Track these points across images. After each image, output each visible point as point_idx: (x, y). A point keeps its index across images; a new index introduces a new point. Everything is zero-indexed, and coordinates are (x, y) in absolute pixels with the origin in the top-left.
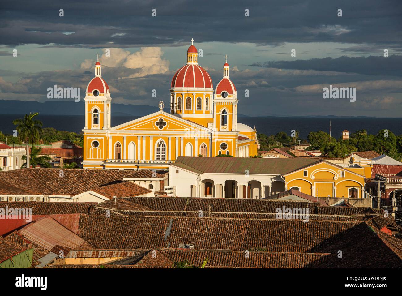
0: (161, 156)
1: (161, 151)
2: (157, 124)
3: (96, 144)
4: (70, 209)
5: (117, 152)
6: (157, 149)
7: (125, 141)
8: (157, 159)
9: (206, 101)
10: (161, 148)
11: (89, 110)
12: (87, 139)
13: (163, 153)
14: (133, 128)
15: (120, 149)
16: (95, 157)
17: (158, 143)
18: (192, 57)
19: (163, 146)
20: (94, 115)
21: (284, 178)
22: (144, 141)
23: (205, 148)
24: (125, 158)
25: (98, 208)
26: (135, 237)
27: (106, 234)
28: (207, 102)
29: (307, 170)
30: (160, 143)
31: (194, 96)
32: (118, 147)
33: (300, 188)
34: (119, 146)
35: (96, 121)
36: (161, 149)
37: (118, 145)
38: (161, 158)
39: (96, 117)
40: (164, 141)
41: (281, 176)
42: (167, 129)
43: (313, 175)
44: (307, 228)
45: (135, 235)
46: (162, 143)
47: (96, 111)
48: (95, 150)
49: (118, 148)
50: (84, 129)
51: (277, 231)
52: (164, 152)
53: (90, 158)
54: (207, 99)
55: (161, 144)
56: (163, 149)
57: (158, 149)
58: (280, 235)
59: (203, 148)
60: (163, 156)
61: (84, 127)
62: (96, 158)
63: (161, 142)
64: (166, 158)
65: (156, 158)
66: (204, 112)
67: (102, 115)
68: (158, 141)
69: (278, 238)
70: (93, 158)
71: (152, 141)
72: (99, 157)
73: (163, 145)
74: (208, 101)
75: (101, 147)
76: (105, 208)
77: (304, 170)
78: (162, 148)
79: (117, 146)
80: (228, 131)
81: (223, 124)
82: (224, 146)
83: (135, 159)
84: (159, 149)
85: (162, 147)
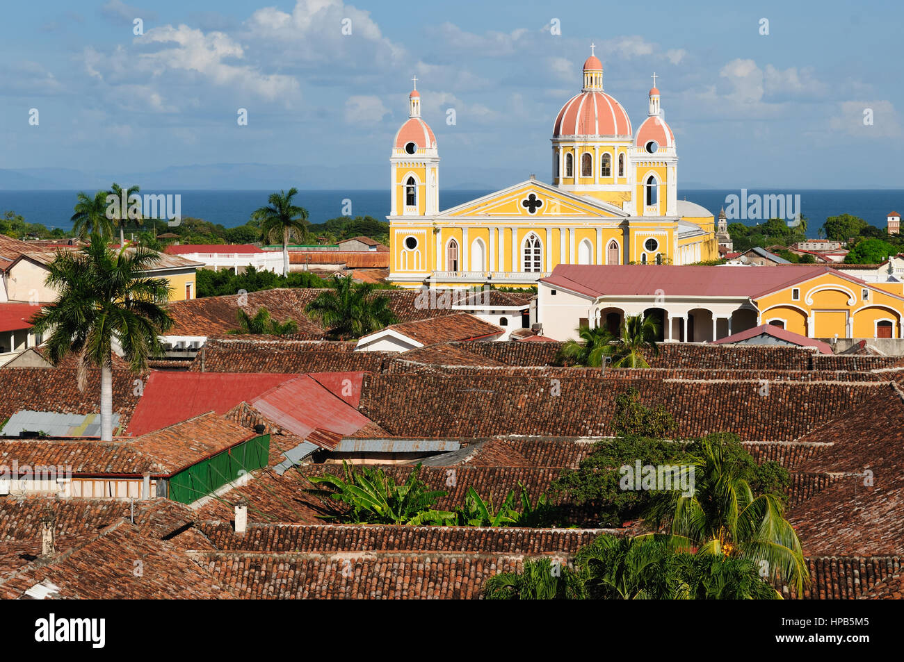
0: (532, 265)
1: (532, 255)
2: (526, 204)
3: (411, 243)
4: (348, 363)
5: (451, 257)
6: (526, 250)
7: (466, 237)
8: (526, 270)
9: (620, 160)
10: (532, 248)
11: (399, 180)
12: (396, 233)
13: (537, 258)
14: (480, 213)
15: (456, 252)
16: (411, 267)
17: (528, 240)
18: (592, 78)
19: (537, 245)
20: (408, 189)
21: (756, 304)
22: (501, 238)
23: (615, 248)
24: (466, 268)
25: (400, 362)
26: (463, 415)
27: (410, 410)
28: (621, 162)
29: (800, 288)
30: (530, 240)
31: (597, 150)
32: (453, 248)
33: (785, 321)
34: (455, 247)
35: (411, 200)
36: (532, 252)
37: (453, 245)
38: (532, 267)
39: (411, 192)
40: (538, 236)
41: (750, 300)
42: (544, 213)
43: (810, 296)
44: (786, 395)
45: (464, 412)
46: (535, 240)
47: (411, 181)
48: (411, 255)
49: (453, 250)
50: (389, 215)
51: (728, 402)
52: (539, 257)
53: (402, 270)
54: (621, 156)
55: (532, 241)
56: (537, 252)
57: (528, 252)
58: (734, 410)
59: (611, 248)
60: (537, 265)
61: (390, 210)
62: (413, 269)
63: (532, 237)
64: (542, 268)
65: (523, 268)
66: (616, 181)
67: (424, 189)
68: (528, 236)
69: (731, 414)
70: (407, 270)
71: (515, 237)
72: (418, 268)
73: (536, 243)
74: (623, 159)
75: (422, 248)
76: (412, 362)
77: (793, 288)
78: (535, 250)
79: (451, 247)
80: (659, 215)
81: (649, 203)
82: (652, 245)
83: (485, 270)
84: (530, 250)
85: (535, 247)
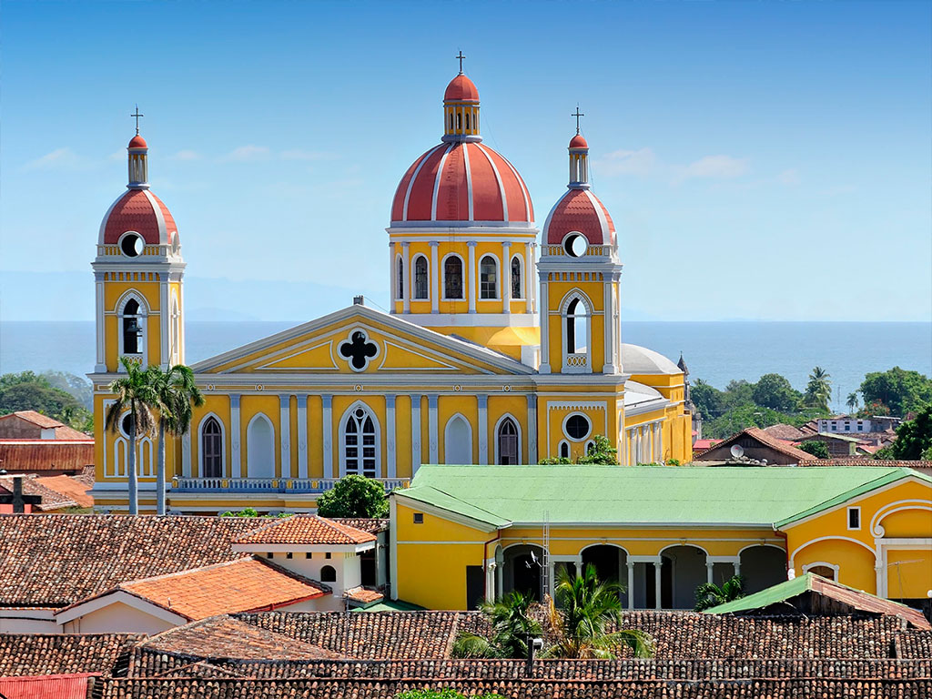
0: (361, 464)
1: (360, 446)
2: (346, 350)
5: (209, 452)
6: (348, 437)
7: (236, 413)
8: (348, 473)
9: (514, 269)
10: (360, 434)
11: (110, 305)
12: (105, 406)
13: (369, 452)
14: (261, 367)
15: (218, 441)
17: (351, 419)
18: (460, 115)
19: (369, 427)
20: (126, 323)
22: (302, 414)
23: (512, 432)
24: (236, 472)
28: (516, 271)
29: (859, 508)
30: (355, 418)
31: (471, 249)
32: (213, 435)
33: (836, 568)
34: (216, 431)
35: (132, 343)
36: (360, 440)
37: (212, 427)
38: (361, 470)
39: (132, 328)
40: (369, 411)
42: (379, 368)
43: (878, 523)
46: (364, 418)
47: (132, 307)
49: (213, 438)
52: (373, 449)
53: (116, 475)
54: (516, 261)
55: (360, 421)
56: (369, 440)
57: (351, 440)
59: (505, 432)
60: (369, 464)
62: (138, 474)
63: (360, 413)
64: (378, 469)
65: (343, 470)
66: (508, 308)
68: (350, 412)
70: (126, 475)
71: (327, 413)
72: (147, 472)
73: (366, 423)
74: (519, 267)
77: (848, 506)
78: (365, 437)
79: (209, 431)
80: (591, 371)
81: (572, 349)
82: (577, 426)
83: (273, 476)
84: (355, 437)
85: (365, 430)
